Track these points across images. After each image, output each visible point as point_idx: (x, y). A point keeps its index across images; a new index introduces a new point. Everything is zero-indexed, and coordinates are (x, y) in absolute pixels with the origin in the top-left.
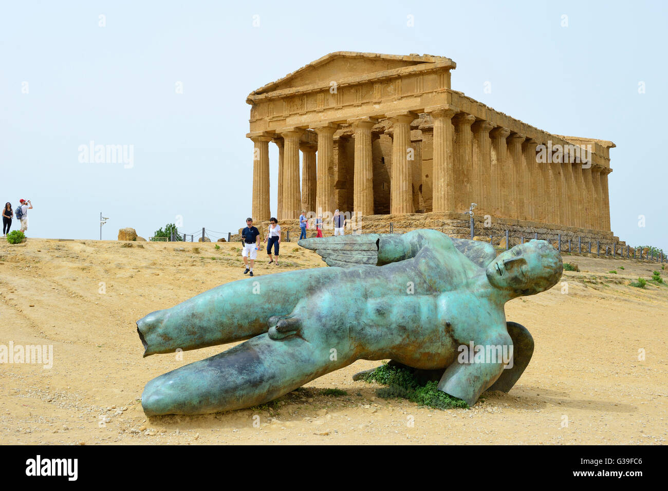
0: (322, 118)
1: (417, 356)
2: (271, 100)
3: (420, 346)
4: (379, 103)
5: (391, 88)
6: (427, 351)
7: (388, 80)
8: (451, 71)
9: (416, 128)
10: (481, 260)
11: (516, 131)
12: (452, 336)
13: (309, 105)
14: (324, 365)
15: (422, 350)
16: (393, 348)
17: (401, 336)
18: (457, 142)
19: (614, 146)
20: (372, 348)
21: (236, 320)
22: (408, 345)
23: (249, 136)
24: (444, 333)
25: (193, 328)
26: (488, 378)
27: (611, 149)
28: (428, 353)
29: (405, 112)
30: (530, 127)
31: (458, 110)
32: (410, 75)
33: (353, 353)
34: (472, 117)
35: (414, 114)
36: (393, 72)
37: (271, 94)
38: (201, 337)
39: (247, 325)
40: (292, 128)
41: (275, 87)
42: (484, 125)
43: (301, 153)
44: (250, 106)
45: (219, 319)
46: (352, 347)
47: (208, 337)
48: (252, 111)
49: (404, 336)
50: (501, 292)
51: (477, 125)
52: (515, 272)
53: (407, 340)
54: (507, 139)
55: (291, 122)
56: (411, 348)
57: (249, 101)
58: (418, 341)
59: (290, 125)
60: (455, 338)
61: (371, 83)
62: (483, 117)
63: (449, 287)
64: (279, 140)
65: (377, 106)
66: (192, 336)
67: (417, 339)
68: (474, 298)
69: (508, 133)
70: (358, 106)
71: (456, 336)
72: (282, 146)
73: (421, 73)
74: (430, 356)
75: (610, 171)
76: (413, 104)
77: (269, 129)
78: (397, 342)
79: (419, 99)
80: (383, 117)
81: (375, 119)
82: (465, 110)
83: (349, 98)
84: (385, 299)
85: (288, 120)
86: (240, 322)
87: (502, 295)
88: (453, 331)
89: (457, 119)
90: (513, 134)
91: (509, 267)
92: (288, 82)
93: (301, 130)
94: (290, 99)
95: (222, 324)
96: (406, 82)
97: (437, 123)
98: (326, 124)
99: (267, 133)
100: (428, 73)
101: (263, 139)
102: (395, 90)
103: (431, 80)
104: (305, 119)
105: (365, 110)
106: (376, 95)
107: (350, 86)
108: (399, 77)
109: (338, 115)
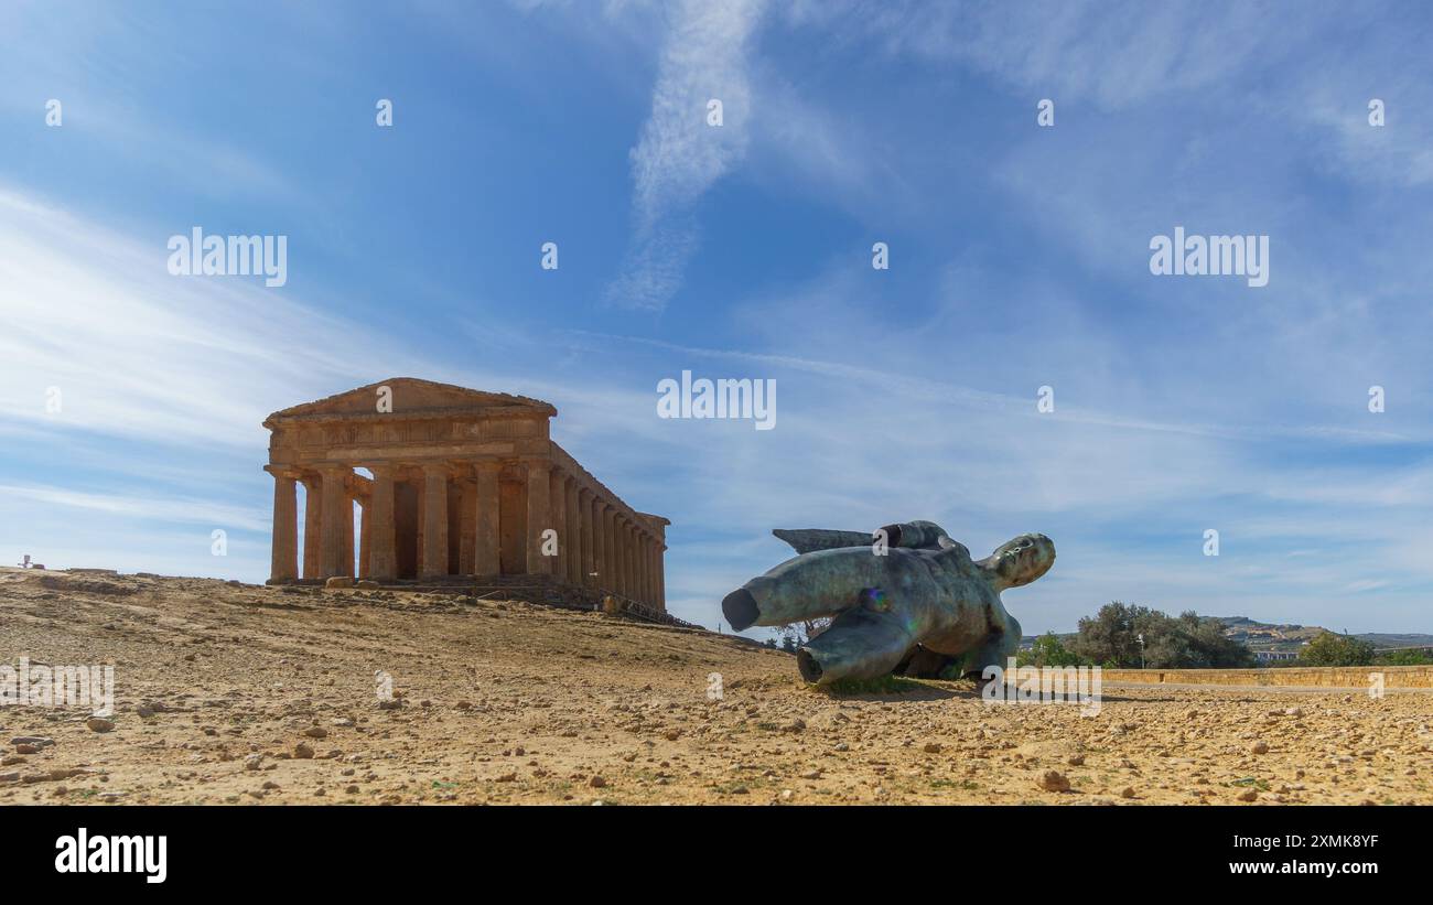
0: (380, 455)
1: (962, 637)
3: (968, 627)
4: (460, 445)
5: (475, 430)
6: (971, 632)
7: (474, 420)
11: (599, 495)
12: (988, 618)
13: (363, 438)
16: (952, 627)
19: (669, 523)
22: (962, 625)
24: (984, 615)
27: (666, 526)
28: (971, 634)
29: (494, 458)
30: (609, 492)
31: (555, 464)
32: (501, 417)
34: (565, 473)
39: (842, 598)
40: (336, 464)
42: (574, 485)
44: (270, 432)
48: (272, 438)
49: (961, 616)
55: (334, 457)
57: (267, 424)
59: (332, 461)
60: (991, 620)
61: (450, 421)
65: (457, 449)
69: (594, 496)
70: (431, 446)
75: (665, 548)
76: (506, 449)
78: (956, 621)
79: (511, 446)
82: (560, 464)
85: (329, 453)
86: (838, 593)
88: (992, 612)
90: (598, 498)
94: (333, 428)
96: (495, 423)
97: (533, 474)
98: (387, 463)
99: (296, 466)
100: (525, 417)
101: (289, 474)
102: (481, 431)
103: (527, 423)
104: (354, 454)
105: (441, 451)
106: (456, 435)
107: (421, 421)
108: (487, 418)
109: (406, 453)
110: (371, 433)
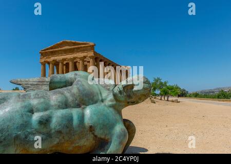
0: (60, 58)
1: (71, 148)
2: (46, 52)
3: (72, 142)
4: (76, 54)
6: (77, 145)
9: (86, 61)
10: (108, 87)
12: (93, 134)
13: (57, 54)
15: (74, 145)
17: (58, 138)
22: (63, 143)
24: (88, 132)
29: (82, 56)
31: (96, 56)
32: (84, 47)
35: (85, 57)
36: (80, 46)
40: (52, 60)
41: (47, 49)
43: (55, 67)
44: (41, 54)
50: (120, 104)
52: (129, 92)
53: (63, 140)
56: (66, 145)
60: (96, 135)
61: (74, 49)
63: (92, 103)
64: (49, 63)
67: (70, 138)
68: (106, 108)
70: (70, 55)
71: (96, 133)
72: (49, 65)
77: (45, 60)
78: (55, 143)
79: (86, 53)
80: (77, 58)
81: (75, 58)
82: (98, 57)
83: (68, 53)
84: (47, 113)
85: (51, 58)
88: (94, 130)
89: (96, 58)
93: (55, 61)
94: (52, 52)
101: (44, 63)
104: (56, 58)
109: (65, 57)
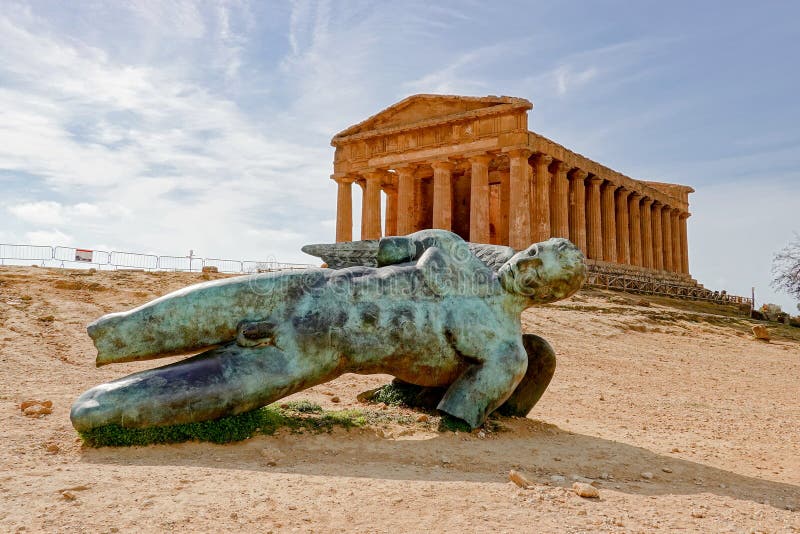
0: (403, 159)
1: (414, 369)
2: (354, 142)
3: (416, 358)
5: (469, 130)
6: (425, 363)
7: (467, 121)
8: (528, 112)
9: (496, 169)
11: (594, 173)
12: (454, 347)
13: (391, 147)
14: (300, 377)
15: (419, 363)
16: (385, 359)
17: (393, 346)
18: (535, 182)
19: (692, 191)
20: (359, 359)
21: (200, 325)
22: (403, 356)
23: (332, 177)
24: (446, 343)
25: (151, 333)
26: (496, 396)
27: (690, 195)
28: (427, 366)
29: (483, 152)
30: (607, 169)
31: (535, 150)
32: (487, 117)
33: (336, 364)
34: (549, 158)
35: (492, 155)
36: (471, 113)
37: (353, 137)
38: (160, 343)
39: (213, 332)
40: (374, 170)
41: (358, 129)
42: (561, 166)
44: (335, 149)
45: (181, 323)
46: (335, 357)
47: (168, 343)
48: (336, 153)
49: (398, 346)
50: (515, 299)
51: (554, 166)
52: (530, 273)
53: (401, 350)
54: (585, 181)
55: (373, 164)
56: (406, 360)
57: (334, 143)
58: (415, 351)
59: (372, 167)
60: (458, 349)
61: (450, 125)
62: (561, 158)
64: (362, 181)
65: (456, 148)
66: (149, 342)
67: (412, 350)
68: (483, 305)
69: (586, 175)
70: (437, 147)
72: (364, 187)
73: (499, 114)
74: (429, 370)
75: (688, 215)
76: (491, 144)
77: (352, 171)
78: (389, 353)
79: (497, 139)
80: (461, 158)
81: (455, 160)
82: (542, 150)
83: (428, 139)
85: (370, 161)
86: (205, 327)
87: (516, 302)
88: (455, 340)
89: (535, 159)
90: (591, 176)
91: (523, 268)
92: (371, 124)
93: (382, 171)
94: (371, 141)
95: (183, 329)
96: (484, 122)
97: (514, 163)
98: (406, 165)
99: (350, 174)
100: (505, 114)
101: (346, 180)
102: (473, 131)
103: (508, 121)
104: (386, 160)
105: (444, 151)
106: (455, 136)
107: (430, 128)
108: (477, 118)
109: (418, 156)
110: (397, 142)
